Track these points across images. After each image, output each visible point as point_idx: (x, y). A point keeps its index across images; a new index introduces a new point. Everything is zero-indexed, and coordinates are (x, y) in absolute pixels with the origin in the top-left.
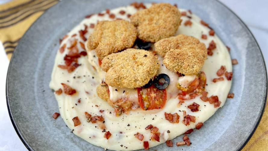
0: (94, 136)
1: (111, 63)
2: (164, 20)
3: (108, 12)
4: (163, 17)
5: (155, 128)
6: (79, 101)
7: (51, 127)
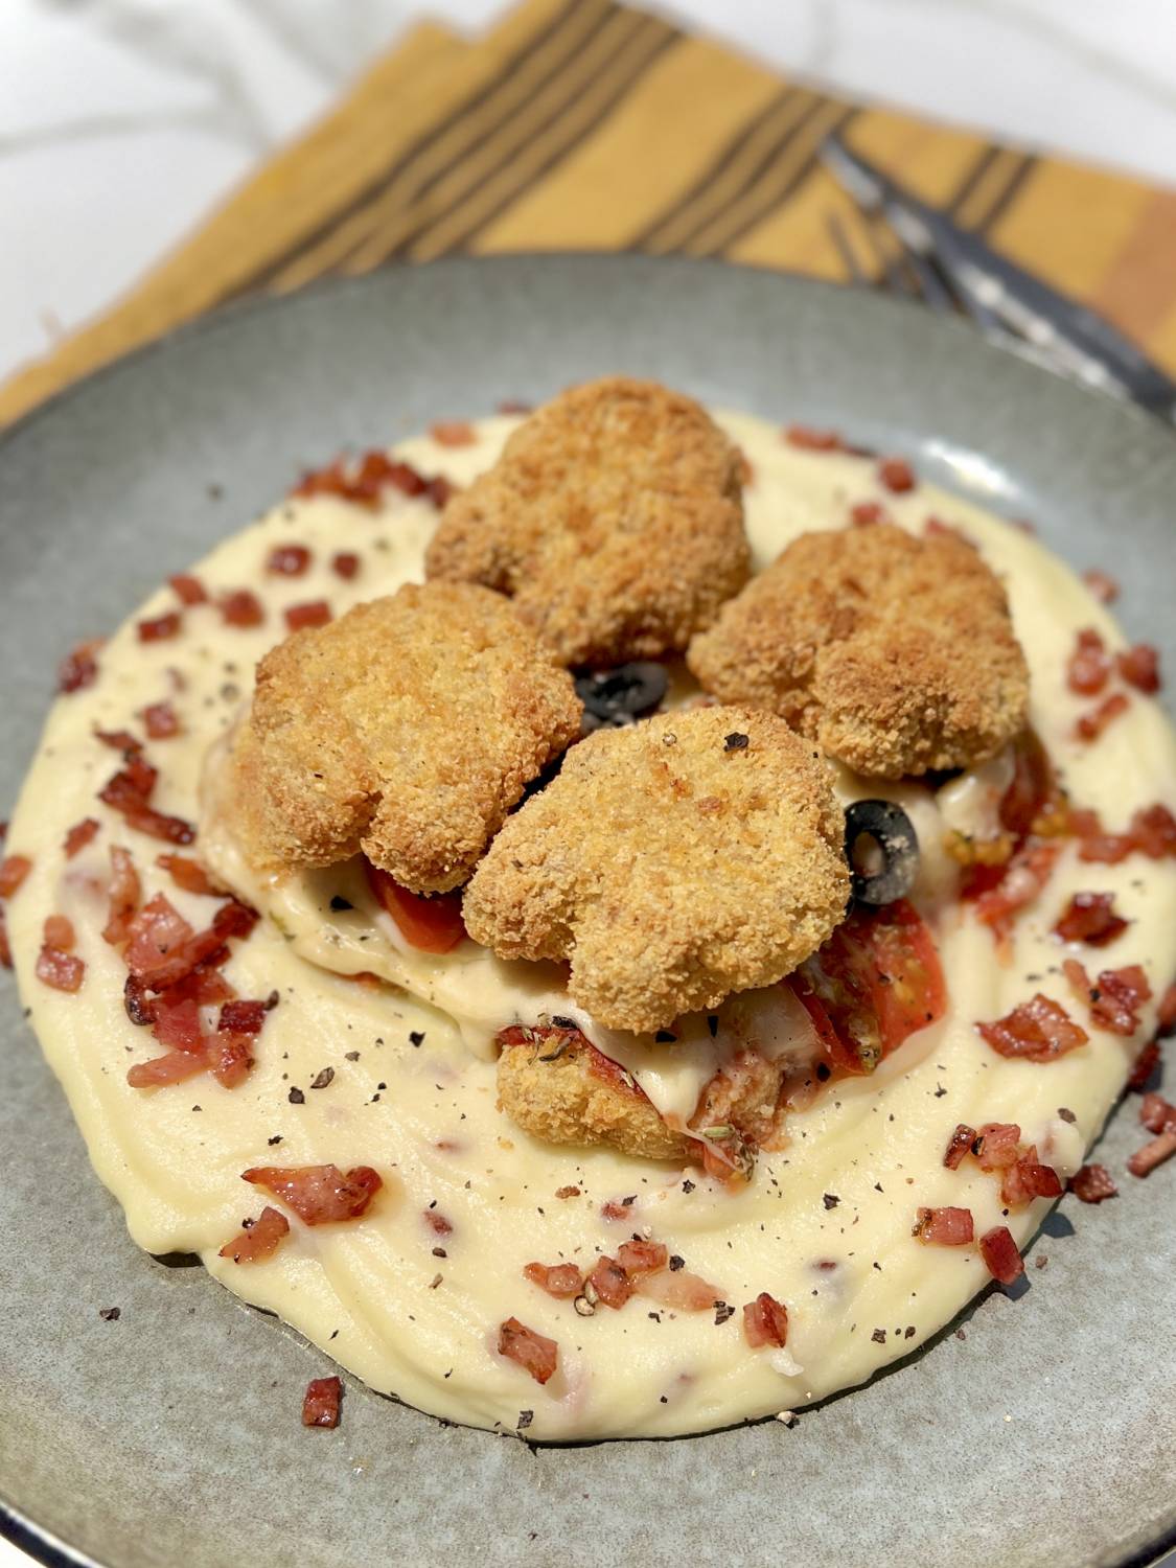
0: (686, 1379)
1: (552, 886)
2: (655, 487)
3: (192, 593)
4: (642, 472)
5: (993, 1129)
6: (441, 1226)
7: (348, 1488)
